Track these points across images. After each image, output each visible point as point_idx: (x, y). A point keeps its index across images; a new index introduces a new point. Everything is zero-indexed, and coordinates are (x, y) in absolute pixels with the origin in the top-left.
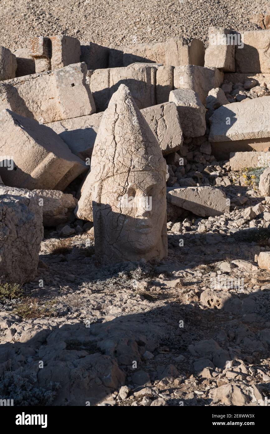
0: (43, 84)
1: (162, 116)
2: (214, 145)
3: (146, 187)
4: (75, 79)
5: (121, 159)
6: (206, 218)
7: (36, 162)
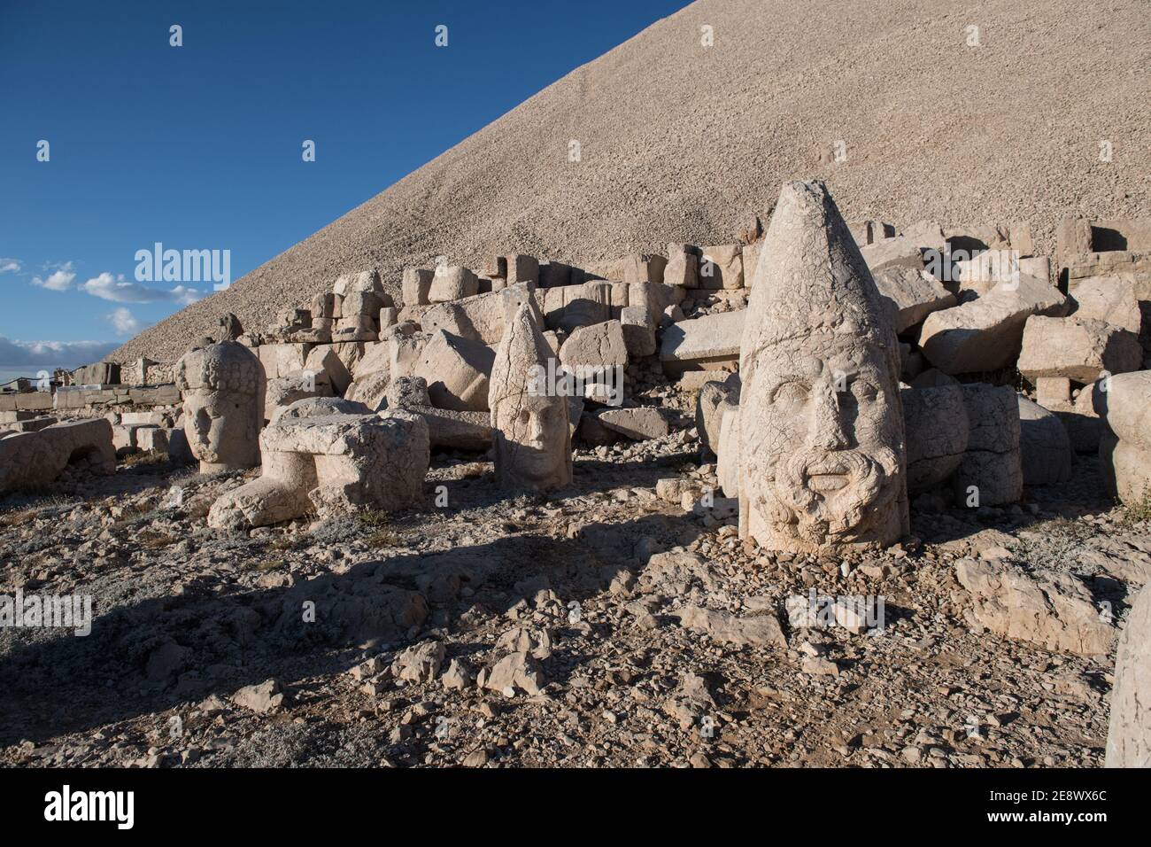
0: (492, 304)
1: (606, 334)
3: (540, 409)
5: (514, 380)
7: (467, 383)
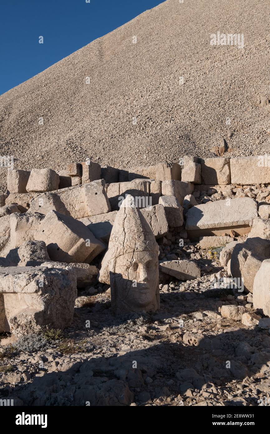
0: (77, 193)
1: (155, 213)
2: (189, 232)
3: (145, 262)
4: (97, 190)
5: (128, 243)
6: (185, 281)
7: (72, 245)
